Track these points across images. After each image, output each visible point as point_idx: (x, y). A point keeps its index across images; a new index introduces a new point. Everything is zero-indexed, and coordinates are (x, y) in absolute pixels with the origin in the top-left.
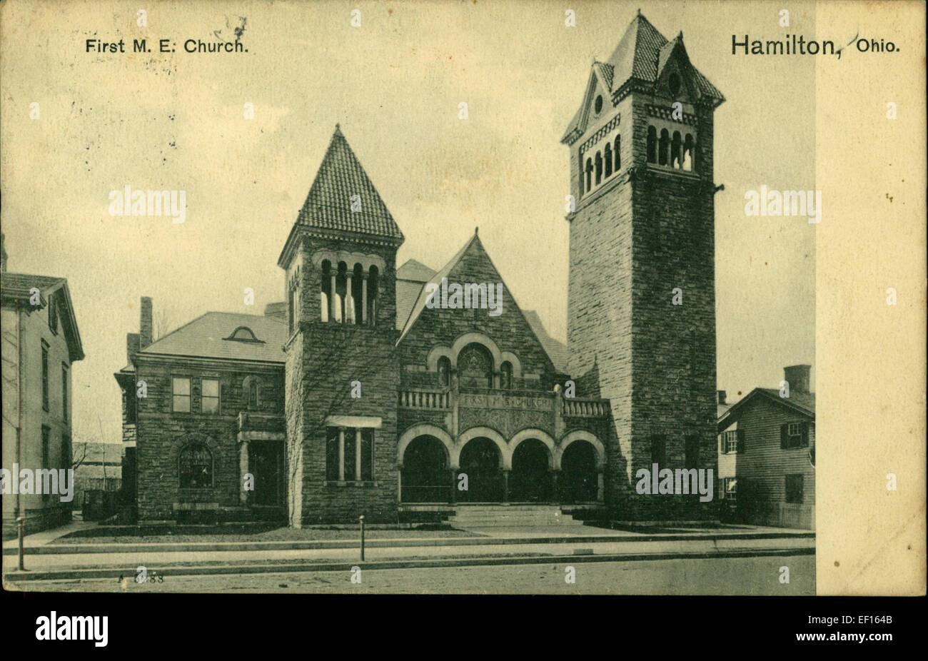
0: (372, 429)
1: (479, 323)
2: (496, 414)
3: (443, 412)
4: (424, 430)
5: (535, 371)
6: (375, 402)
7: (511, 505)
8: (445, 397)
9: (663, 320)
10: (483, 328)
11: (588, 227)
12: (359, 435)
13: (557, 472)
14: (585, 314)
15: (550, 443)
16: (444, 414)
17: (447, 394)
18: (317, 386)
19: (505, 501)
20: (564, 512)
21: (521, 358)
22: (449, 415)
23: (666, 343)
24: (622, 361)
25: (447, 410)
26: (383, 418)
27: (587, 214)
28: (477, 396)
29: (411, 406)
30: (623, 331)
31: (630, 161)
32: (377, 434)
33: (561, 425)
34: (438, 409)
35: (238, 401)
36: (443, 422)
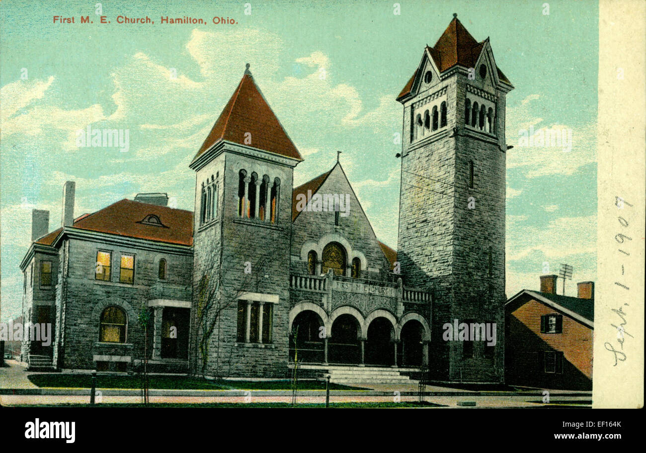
0: (272, 304)
1: (338, 227)
2: (357, 297)
3: (321, 294)
4: (308, 306)
5: (376, 266)
6: (274, 283)
7: (366, 366)
8: (323, 282)
9: (473, 237)
10: (341, 231)
11: (417, 164)
12: (262, 308)
13: (397, 342)
14: (413, 227)
15: (393, 320)
16: (322, 295)
17: (325, 280)
18: (233, 267)
19: (362, 363)
20: (402, 374)
21: (367, 256)
22: (325, 296)
23: (475, 254)
24: (445, 264)
25: (324, 292)
26: (280, 296)
27: (417, 154)
28: (345, 283)
29: (299, 287)
30: (446, 242)
31: (454, 121)
32: (275, 308)
33: (401, 308)
34: (317, 291)
35: (150, 274)
36: (321, 301)
